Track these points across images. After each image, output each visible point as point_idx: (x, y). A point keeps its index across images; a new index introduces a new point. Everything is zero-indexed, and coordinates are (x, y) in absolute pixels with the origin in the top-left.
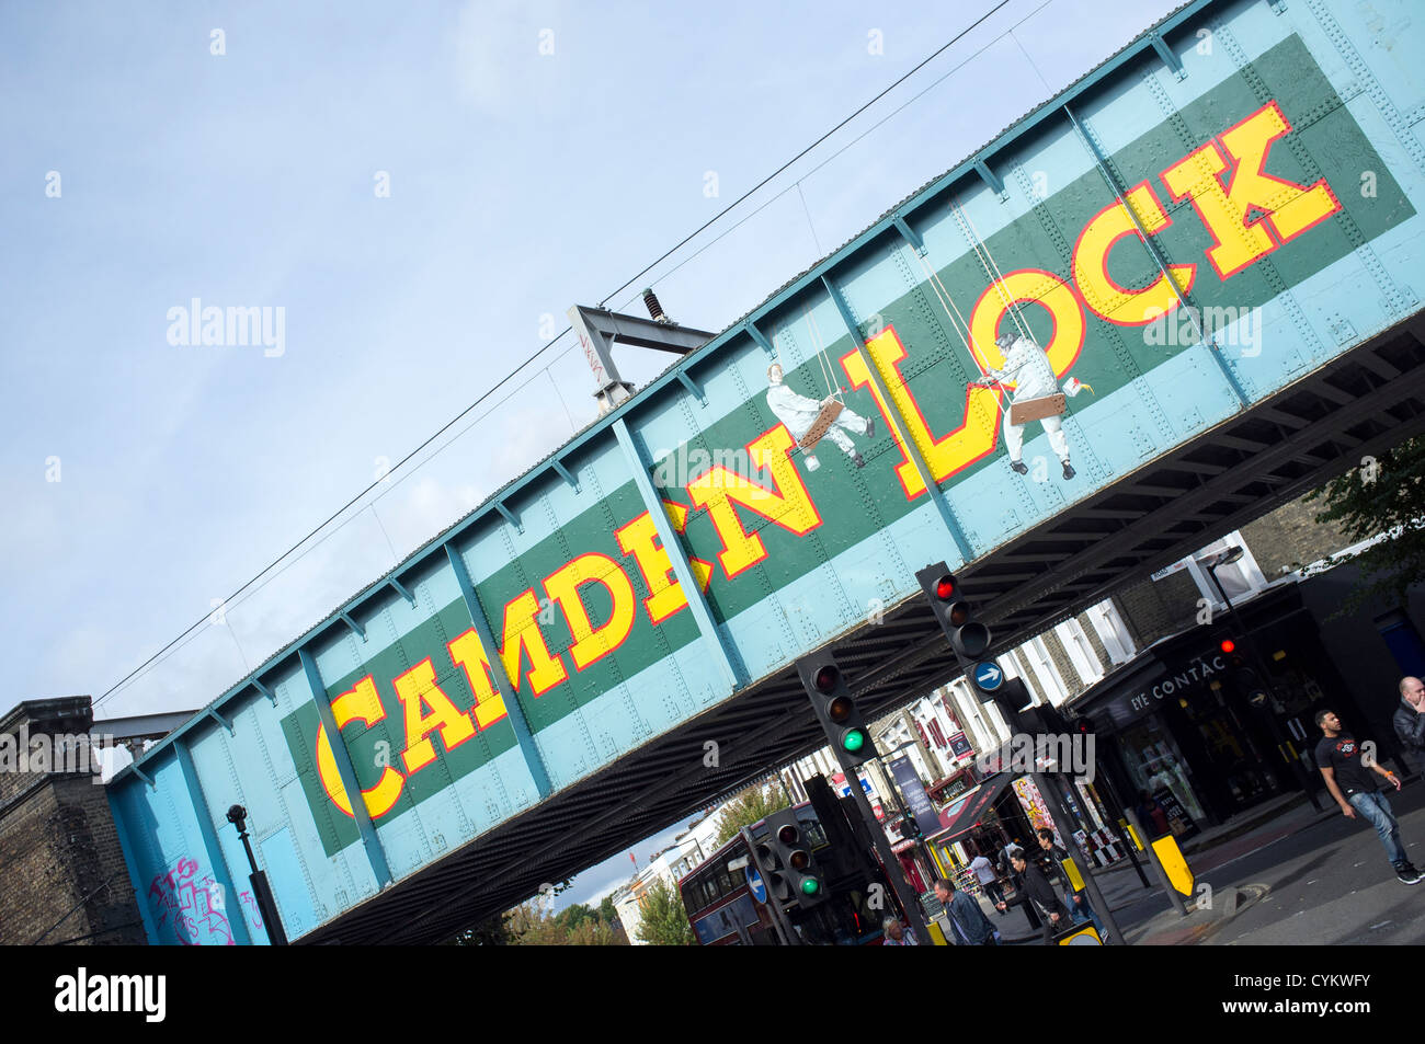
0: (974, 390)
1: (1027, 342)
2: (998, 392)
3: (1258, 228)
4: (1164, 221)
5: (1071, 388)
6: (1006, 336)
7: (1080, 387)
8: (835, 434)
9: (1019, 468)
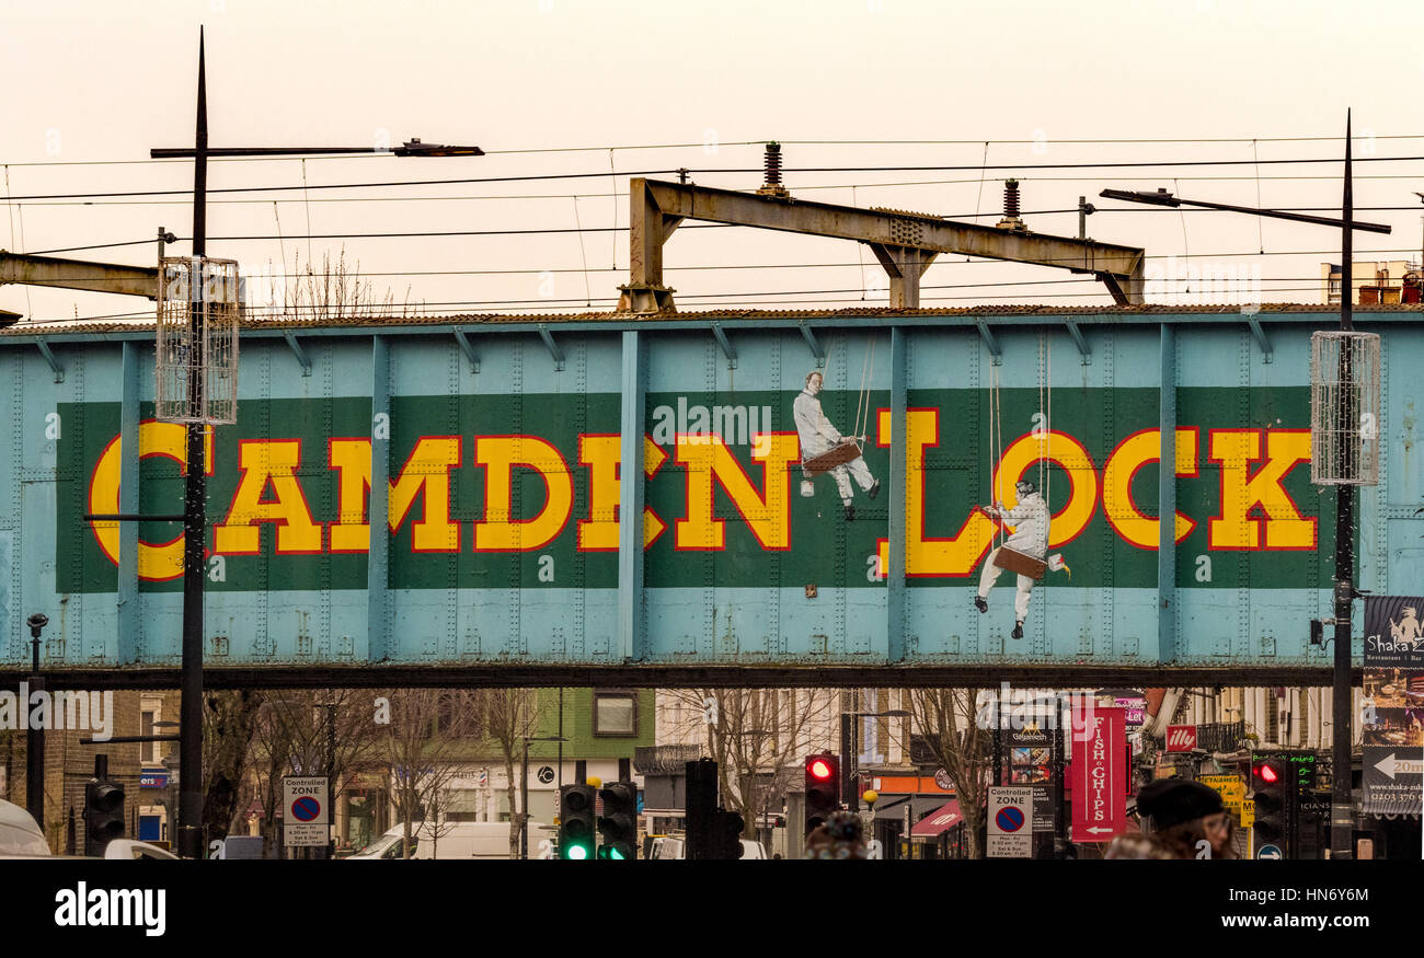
0: (978, 514)
2: (997, 528)
3: (1254, 524)
4: (1193, 471)
5: (1055, 563)
6: (1027, 484)
8: (840, 475)
9: (981, 604)
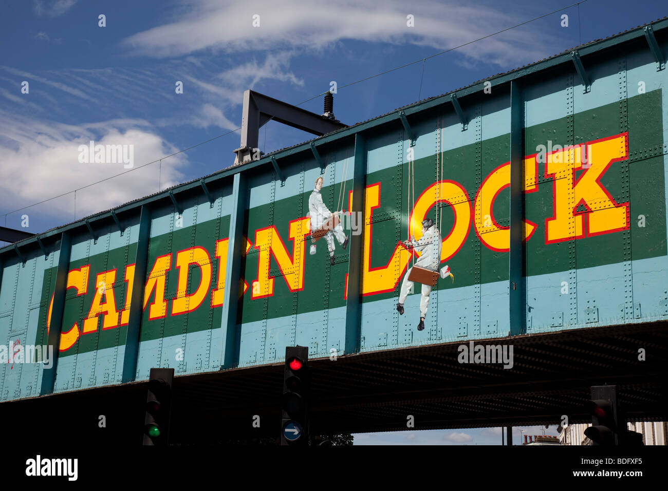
0: (400, 247)
1: (437, 230)
2: (411, 254)
3: (579, 218)
4: (534, 187)
5: (445, 272)
6: (429, 221)
7: (449, 273)
8: (329, 238)
9: (400, 309)
